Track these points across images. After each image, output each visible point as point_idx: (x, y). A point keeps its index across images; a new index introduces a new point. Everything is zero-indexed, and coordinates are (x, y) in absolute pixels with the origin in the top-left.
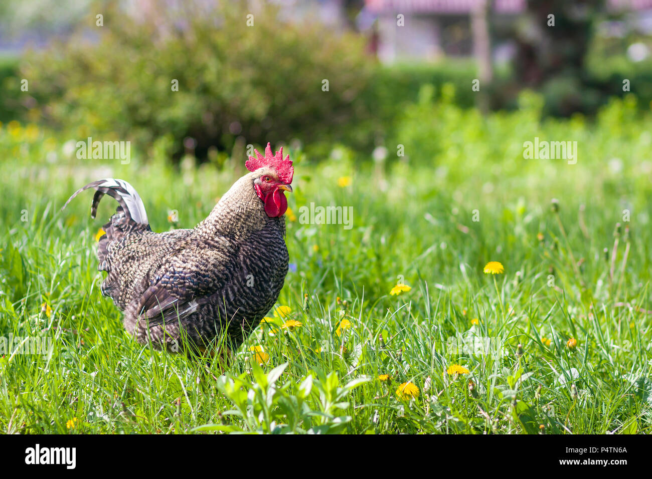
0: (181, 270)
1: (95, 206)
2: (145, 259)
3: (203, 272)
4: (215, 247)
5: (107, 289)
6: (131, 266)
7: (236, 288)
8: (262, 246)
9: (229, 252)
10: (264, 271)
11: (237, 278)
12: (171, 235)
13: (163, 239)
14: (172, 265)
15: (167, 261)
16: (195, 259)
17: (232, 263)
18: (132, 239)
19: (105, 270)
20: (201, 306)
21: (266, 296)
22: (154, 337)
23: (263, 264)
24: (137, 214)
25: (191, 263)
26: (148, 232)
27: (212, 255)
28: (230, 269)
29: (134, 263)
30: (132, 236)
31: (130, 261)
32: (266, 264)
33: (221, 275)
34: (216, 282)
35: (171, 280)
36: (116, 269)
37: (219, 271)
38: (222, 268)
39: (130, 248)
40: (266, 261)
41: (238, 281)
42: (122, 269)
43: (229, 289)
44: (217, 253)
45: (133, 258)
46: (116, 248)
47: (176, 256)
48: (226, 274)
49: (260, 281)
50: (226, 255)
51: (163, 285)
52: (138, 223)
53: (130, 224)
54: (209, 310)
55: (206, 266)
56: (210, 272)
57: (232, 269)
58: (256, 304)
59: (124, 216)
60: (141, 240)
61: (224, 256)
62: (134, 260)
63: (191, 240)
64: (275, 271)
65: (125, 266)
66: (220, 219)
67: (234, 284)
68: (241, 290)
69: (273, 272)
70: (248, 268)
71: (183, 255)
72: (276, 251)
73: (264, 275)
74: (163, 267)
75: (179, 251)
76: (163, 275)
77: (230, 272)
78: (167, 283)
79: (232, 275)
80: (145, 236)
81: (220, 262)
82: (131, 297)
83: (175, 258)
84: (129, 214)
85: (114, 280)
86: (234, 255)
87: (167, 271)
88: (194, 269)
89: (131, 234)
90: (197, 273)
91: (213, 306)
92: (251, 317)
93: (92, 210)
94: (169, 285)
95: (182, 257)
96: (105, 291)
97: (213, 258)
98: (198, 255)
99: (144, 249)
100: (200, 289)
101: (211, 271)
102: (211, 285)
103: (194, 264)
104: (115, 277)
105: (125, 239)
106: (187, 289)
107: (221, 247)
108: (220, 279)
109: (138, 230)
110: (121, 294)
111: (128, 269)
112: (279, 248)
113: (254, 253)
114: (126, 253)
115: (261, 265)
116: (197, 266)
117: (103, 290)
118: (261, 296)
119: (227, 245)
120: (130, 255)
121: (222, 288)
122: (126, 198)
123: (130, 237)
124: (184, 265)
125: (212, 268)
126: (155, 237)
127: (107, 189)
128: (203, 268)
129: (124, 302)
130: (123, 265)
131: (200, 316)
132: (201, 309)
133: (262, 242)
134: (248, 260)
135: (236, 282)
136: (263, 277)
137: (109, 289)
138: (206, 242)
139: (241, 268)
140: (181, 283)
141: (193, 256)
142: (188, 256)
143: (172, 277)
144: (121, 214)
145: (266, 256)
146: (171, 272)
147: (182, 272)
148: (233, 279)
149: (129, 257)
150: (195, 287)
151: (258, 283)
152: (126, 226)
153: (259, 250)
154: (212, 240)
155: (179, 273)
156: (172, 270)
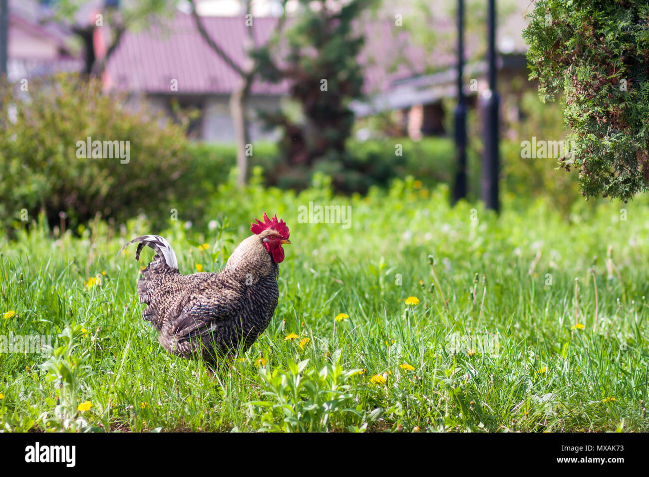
0: (206, 304)
1: (138, 252)
2: (178, 293)
3: (222, 305)
4: (230, 287)
5: (147, 315)
6: (167, 298)
7: (245, 316)
8: (264, 288)
9: (240, 291)
10: (264, 306)
11: (246, 308)
12: (195, 276)
13: (190, 279)
14: (199, 301)
15: (194, 298)
16: (216, 296)
17: (243, 299)
18: (167, 279)
19: (145, 302)
20: (219, 327)
21: (264, 322)
22: (185, 348)
23: (264, 301)
24: (170, 261)
25: (214, 298)
26: (177, 274)
27: (229, 293)
28: (242, 303)
29: (169, 295)
30: (167, 277)
31: (166, 294)
32: (266, 301)
33: (235, 307)
34: (231, 312)
35: (198, 310)
36: (155, 300)
37: (234, 304)
38: (237, 302)
39: (166, 285)
40: (267, 299)
41: (247, 311)
42: (160, 300)
43: (240, 316)
44: (232, 291)
45: (168, 292)
46: (155, 285)
47: (201, 294)
48: (239, 306)
49: (261, 312)
50: (239, 293)
51: (192, 314)
52: (171, 267)
53: (165, 268)
54: (225, 331)
55: (225, 301)
56: (227, 305)
57: (243, 303)
58: (257, 327)
59: (160, 262)
60: (173, 279)
61: (238, 294)
62: (169, 294)
63: (212, 282)
64: (271, 306)
65: (162, 298)
66: (240, 269)
67: (244, 313)
68: (249, 317)
69: (269, 307)
70: (253, 302)
71: (207, 293)
72: (273, 292)
73: (264, 308)
74: (191, 302)
75: (203, 290)
76: (192, 308)
77: (242, 304)
78: (195, 313)
79: (243, 306)
80: (176, 277)
81: (235, 298)
82: (167, 320)
83: (200, 296)
84: (164, 260)
85: (154, 307)
86: (244, 293)
87: (194, 304)
88: (216, 303)
89: (166, 276)
90: (219, 306)
91: (228, 328)
92: (254, 336)
93: (136, 255)
94: (197, 314)
95: (206, 295)
96: (146, 317)
97: (229, 295)
98: (218, 294)
99: (176, 286)
100: (220, 316)
101: (229, 304)
102: (228, 314)
103: (216, 299)
104: (155, 306)
105: (162, 279)
106: (211, 317)
107: (234, 287)
108: (234, 310)
109: (170, 272)
110: (159, 317)
111: (165, 300)
112: (275, 289)
113: (258, 293)
114: (163, 289)
115: (262, 301)
116: (218, 301)
117: (145, 316)
118: (261, 322)
119: (239, 286)
120: (166, 290)
121: (235, 316)
122: (163, 249)
123: (165, 278)
124: (208, 300)
125: (230, 302)
126: (184, 278)
127: (149, 243)
128: (223, 302)
129: (162, 323)
130: (161, 297)
131: (219, 335)
132: (219, 329)
133: (265, 285)
134: (253, 297)
135: (245, 311)
136: (263, 310)
137: (149, 316)
138: (222, 284)
139: (249, 302)
140: (206, 313)
141: (214, 294)
142: (211, 294)
143: (199, 309)
144: (158, 261)
145: (266, 296)
146: (197, 305)
147: (206, 305)
148: (243, 309)
149: (165, 292)
150: (217, 315)
151: (260, 313)
152: (162, 269)
153: (262, 291)
154: (227, 282)
155: (205, 306)
156: (198, 303)
